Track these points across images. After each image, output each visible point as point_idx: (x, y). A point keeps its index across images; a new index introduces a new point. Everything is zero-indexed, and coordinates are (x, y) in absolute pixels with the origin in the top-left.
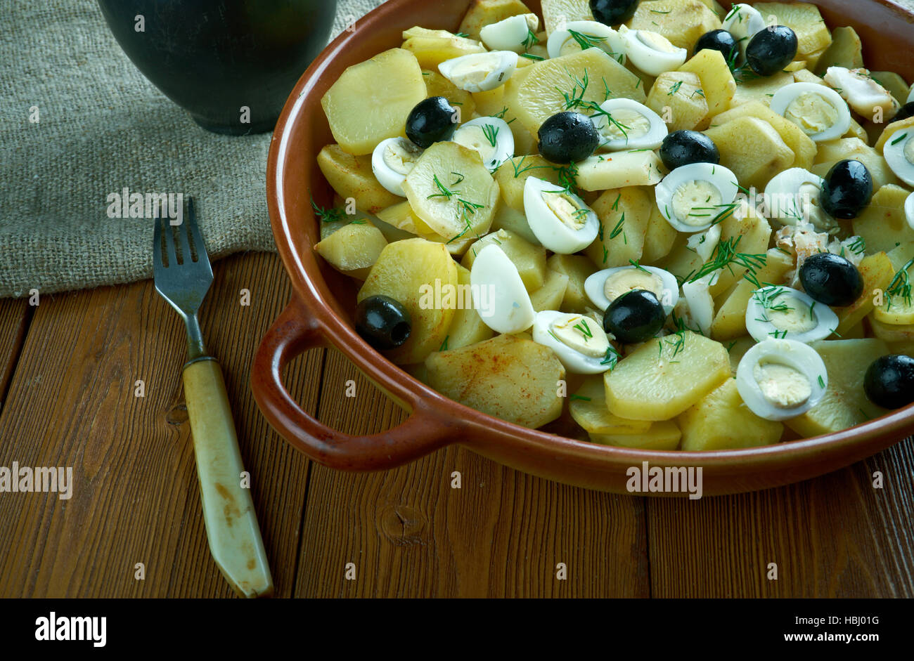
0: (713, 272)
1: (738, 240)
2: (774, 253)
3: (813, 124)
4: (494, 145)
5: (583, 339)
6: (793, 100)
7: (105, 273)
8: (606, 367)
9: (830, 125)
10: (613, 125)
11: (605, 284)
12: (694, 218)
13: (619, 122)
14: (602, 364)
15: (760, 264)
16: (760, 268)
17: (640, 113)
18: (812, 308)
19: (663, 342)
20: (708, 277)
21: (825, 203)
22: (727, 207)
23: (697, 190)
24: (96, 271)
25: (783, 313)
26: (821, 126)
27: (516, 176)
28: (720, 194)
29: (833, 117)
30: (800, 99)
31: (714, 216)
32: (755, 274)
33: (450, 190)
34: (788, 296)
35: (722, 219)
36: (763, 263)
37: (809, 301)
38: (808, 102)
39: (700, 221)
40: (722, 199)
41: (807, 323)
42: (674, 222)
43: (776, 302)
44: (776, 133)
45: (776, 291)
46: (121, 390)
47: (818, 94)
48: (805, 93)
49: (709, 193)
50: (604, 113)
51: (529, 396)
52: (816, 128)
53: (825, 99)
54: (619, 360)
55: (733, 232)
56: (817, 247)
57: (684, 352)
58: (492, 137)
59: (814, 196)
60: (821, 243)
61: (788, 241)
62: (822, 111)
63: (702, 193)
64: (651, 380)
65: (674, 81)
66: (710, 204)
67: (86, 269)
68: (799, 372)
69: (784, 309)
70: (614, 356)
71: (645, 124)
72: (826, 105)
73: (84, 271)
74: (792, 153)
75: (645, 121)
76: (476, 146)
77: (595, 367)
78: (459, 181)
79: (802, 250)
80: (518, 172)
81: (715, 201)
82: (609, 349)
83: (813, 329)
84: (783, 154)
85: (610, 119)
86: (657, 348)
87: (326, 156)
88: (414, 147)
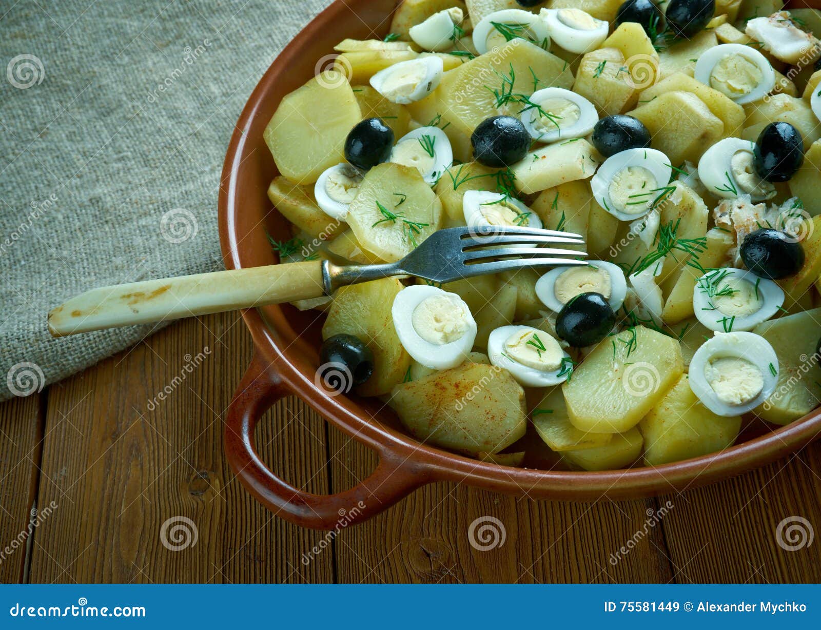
0: (657, 261)
1: (678, 223)
2: (714, 235)
3: (738, 86)
4: (432, 156)
5: (537, 355)
6: (716, 65)
8: (563, 379)
9: (755, 85)
10: (544, 117)
11: (555, 286)
12: (632, 206)
13: (550, 113)
14: (558, 376)
15: (701, 248)
16: (702, 252)
17: (568, 100)
18: (757, 286)
19: (617, 341)
20: (653, 267)
21: (758, 169)
22: (663, 191)
23: (632, 177)
25: (729, 297)
26: (747, 88)
27: (455, 189)
28: (655, 178)
29: (757, 77)
30: (722, 62)
31: (651, 202)
32: (698, 258)
33: (393, 213)
34: (733, 277)
35: (660, 203)
36: (704, 247)
37: (754, 279)
38: (731, 65)
39: (638, 209)
40: (657, 182)
41: (754, 303)
42: (613, 212)
43: (721, 287)
44: (702, 103)
45: (720, 274)
47: (739, 55)
48: (727, 55)
49: (644, 178)
50: (534, 106)
51: (493, 418)
52: (742, 91)
53: (747, 60)
54: (575, 367)
55: (672, 216)
56: (755, 220)
57: (637, 350)
58: (430, 147)
59: (748, 164)
60: (759, 215)
61: (725, 220)
62: (747, 72)
63: (637, 179)
64: (608, 388)
65: (596, 60)
66: (646, 190)
68: (751, 363)
69: (729, 293)
70: (569, 366)
71: (575, 111)
72: (749, 65)
74: (721, 122)
75: (575, 107)
76: (415, 159)
77: (551, 380)
78: (402, 201)
79: (740, 226)
80: (457, 183)
81: (651, 186)
82: (564, 360)
83: (759, 309)
84: (712, 126)
85: (541, 111)
86: (611, 349)
87: (274, 191)
88: (356, 170)
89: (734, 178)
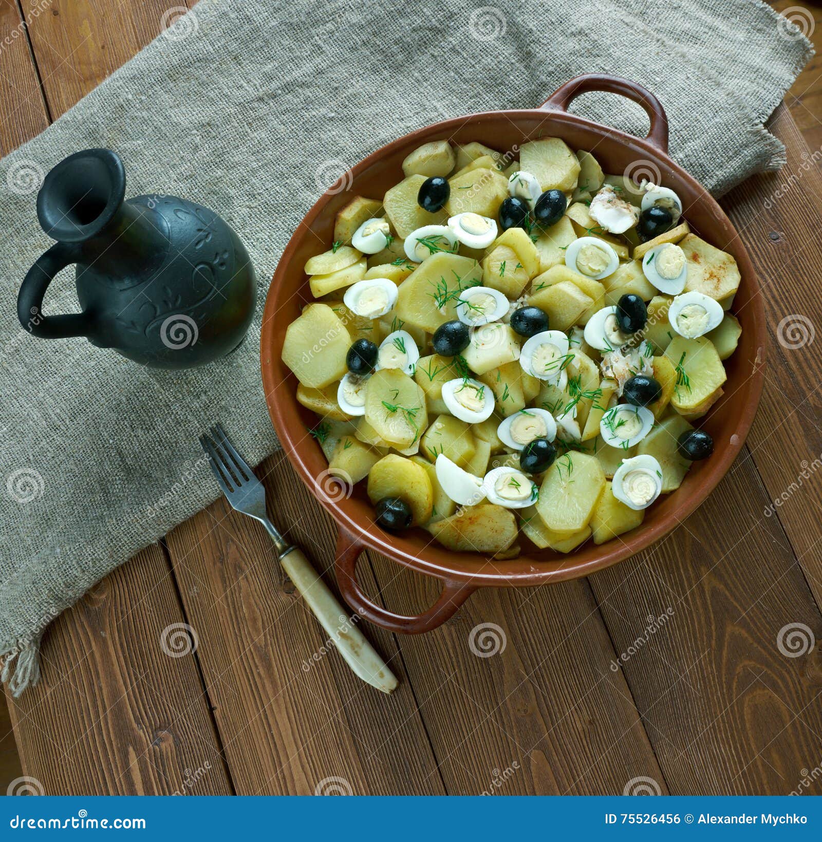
0: (573, 407)
1: (580, 378)
2: (605, 385)
3: (596, 268)
4: (405, 353)
5: (516, 490)
6: (579, 253)
7: (197, 507)
8: (535, 501)
9: (607, 265)
10: (472, 310)
11: (510, 432)
12: (549, 371)
13: (477, 306)
14: (532, 500)
15: (599, 396)
16: (600, 398)
17: (487, 294)
18: (637, 414)
19: (559, 465)
20: (571, 411)
21: (621, 328)
22: (565, 358)
23: (545, 351)
24: (191, 509)
25: (623, 426)
26: (602, 268)
27: (431, 380)
28: (559, 349)
29: (607, 260)
30: (582, 251)
31: (560, 365)
32: (598, 404)
33: (393, 405)
34: (621, 410)
35: (566, 365)
36: (601, 395)
37: (633, 408)
38: (588, 253)
39: (552, 372)
40: (561, 353)
41: (638, 426)
42: (537, 376)
43: (617, 421)
44: (578, 288)
45: (614, 411)
46: (248, 581)
47: (593, 245)
48: (585, 246)
49: (552, 351)
50: (464, 302)
51: (496, 531)
52: (599, 271)
53: (599, 249)
54: (539, 489)
55: (575, 373)
56: (627, 369)
57: (574, 471)
58: (402, 348)
59: (613, 325)
60: (629, 363)
61: (610, 373)
62: (600, 257)
63: (548, 351)
64: (564, 503)
65: (499, 261)
66: (555, 359)
67: (186, 510)
68: (646, 474)
69: (621, 424)
70: (536, 491)
71: (492, 302)
72: (600, 252)
73: (185, 512)
74: (592, 300)
75: (492, 298)
76: (394, 357)
77: (529, 504)
78: (397, 394)
79: (620, 376)
80: (431, 375)
81: (558, 355)
82: (533, 489)
83: (641, 430)
84: (587, 305)
85: (470, 306)
86: (556, 471)
87: (303, 398)
88: (357, 375)
89: (608, 339)
